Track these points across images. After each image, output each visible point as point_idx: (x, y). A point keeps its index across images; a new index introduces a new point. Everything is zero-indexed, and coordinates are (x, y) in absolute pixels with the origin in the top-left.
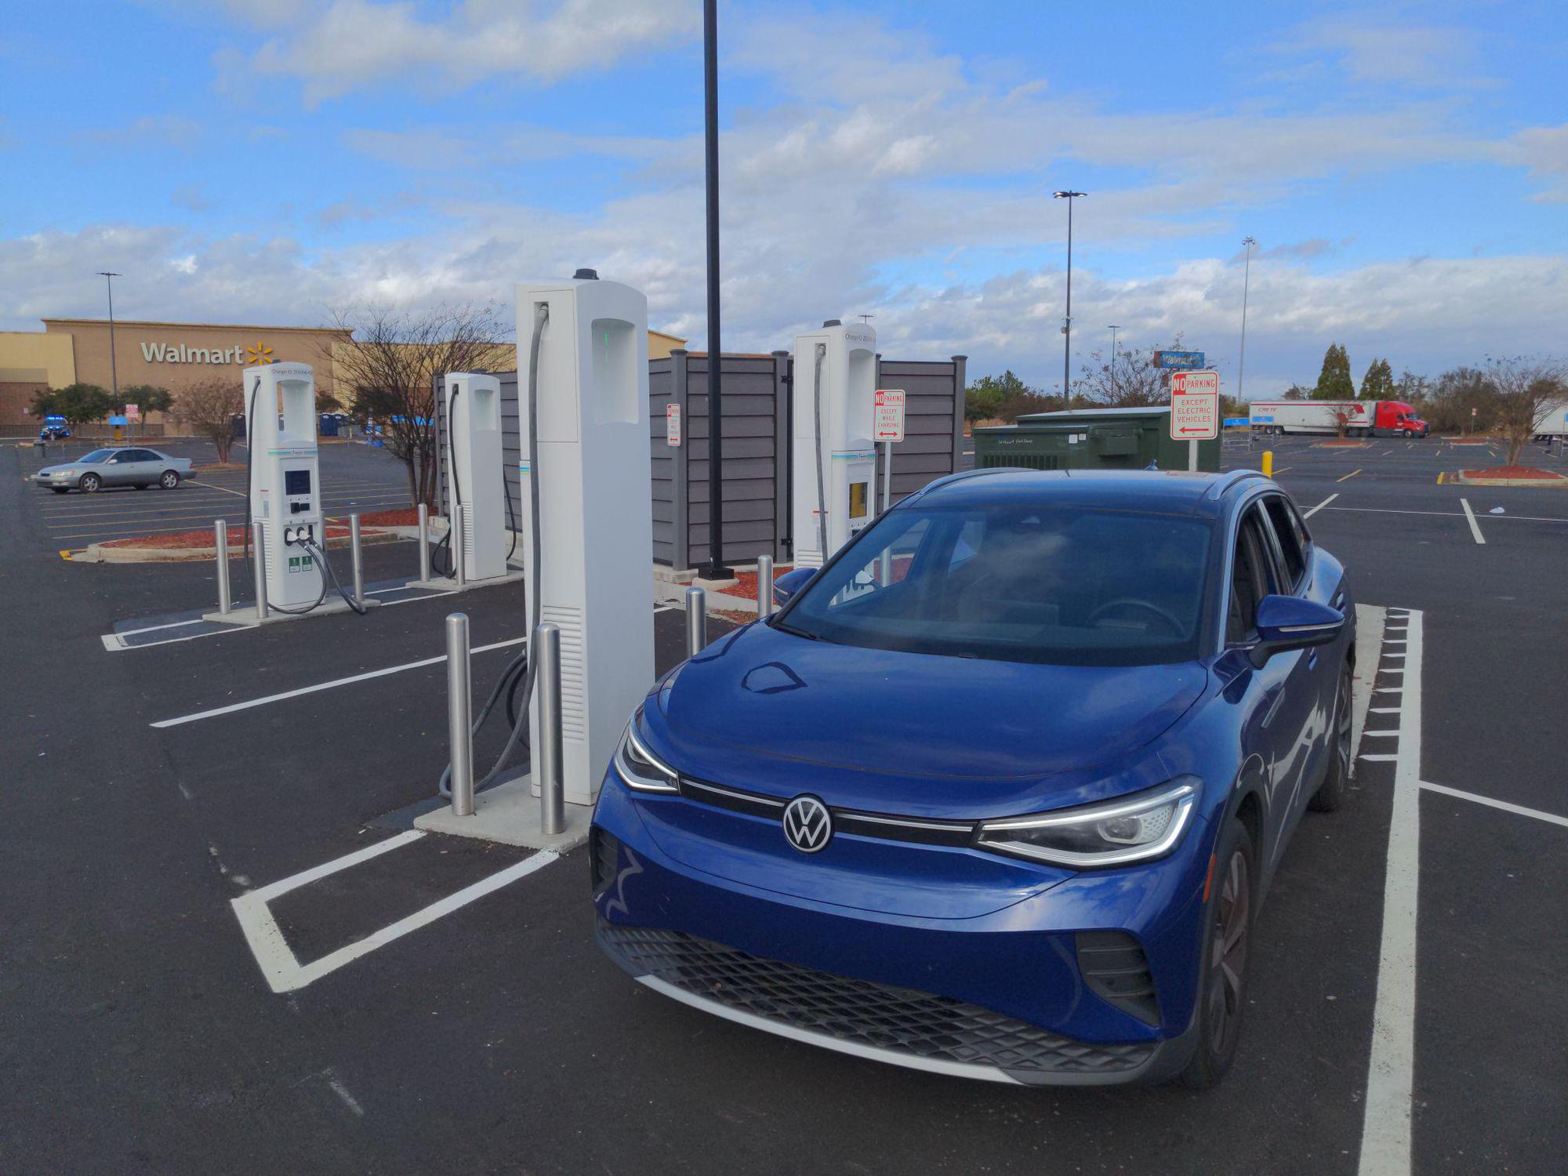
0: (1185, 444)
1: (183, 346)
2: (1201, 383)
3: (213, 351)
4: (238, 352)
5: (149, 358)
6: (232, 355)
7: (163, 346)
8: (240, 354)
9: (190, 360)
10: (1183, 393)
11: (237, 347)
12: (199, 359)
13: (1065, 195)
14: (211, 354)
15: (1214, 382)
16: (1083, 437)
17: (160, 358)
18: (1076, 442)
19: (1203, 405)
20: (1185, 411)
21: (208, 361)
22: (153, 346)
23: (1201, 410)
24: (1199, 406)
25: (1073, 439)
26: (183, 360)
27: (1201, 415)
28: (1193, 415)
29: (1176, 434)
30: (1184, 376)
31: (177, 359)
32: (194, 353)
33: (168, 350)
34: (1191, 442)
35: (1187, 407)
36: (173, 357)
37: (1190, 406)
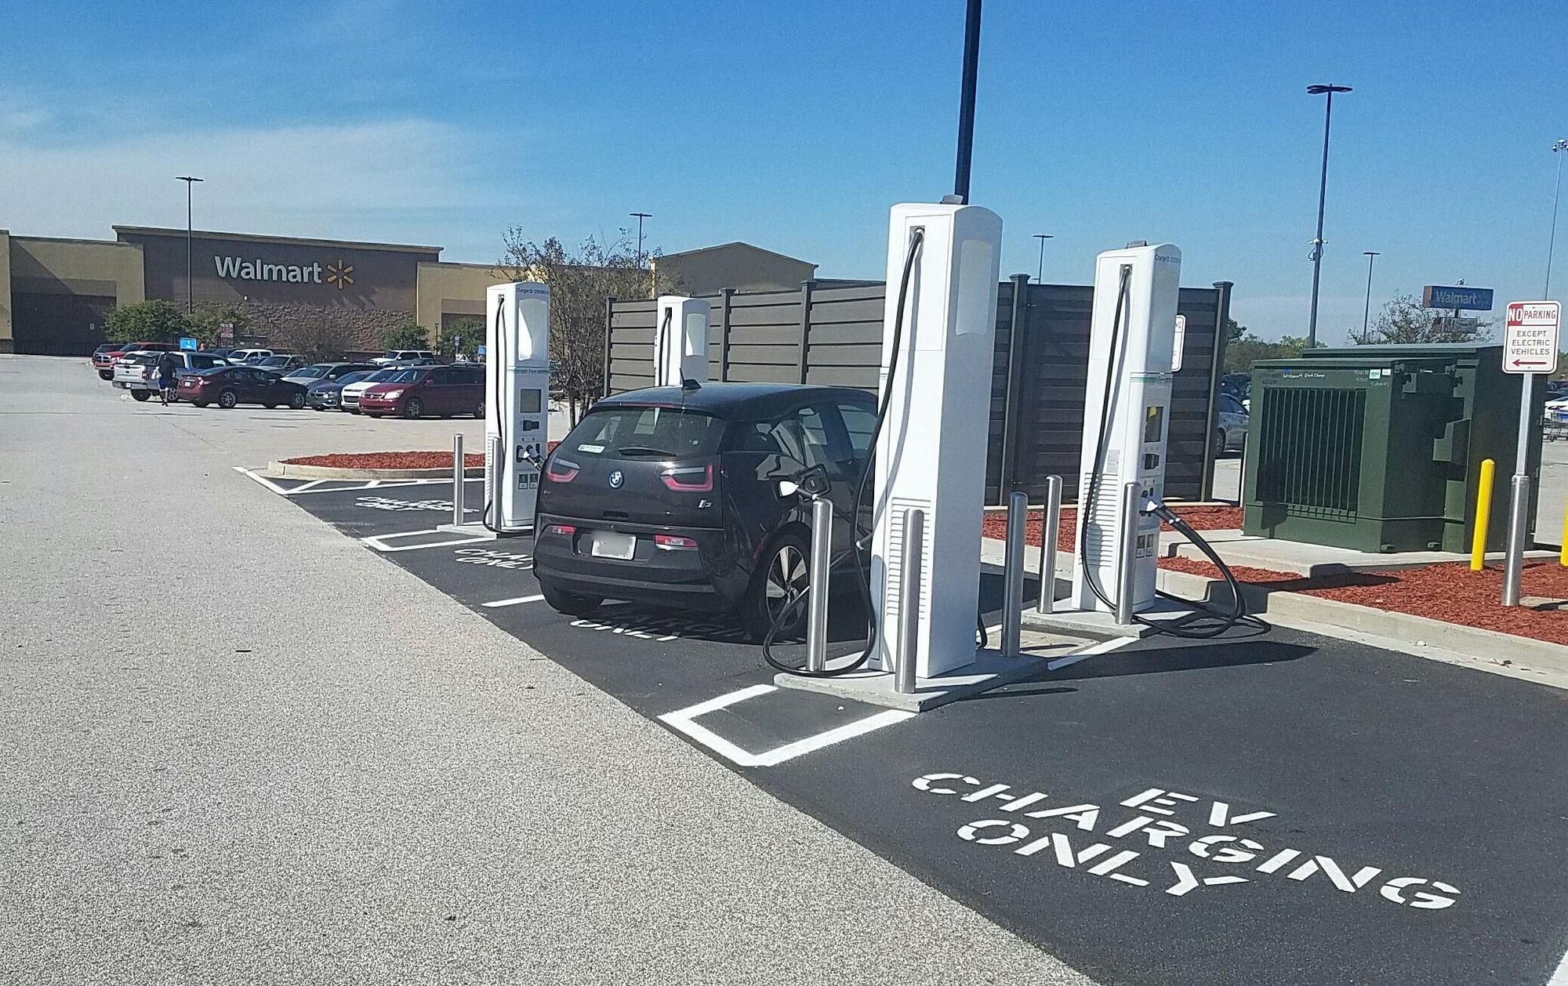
0: (1520, 377)
1: (258, 261)
2: (1540, 314)
3: (290, 268)
4: (317, 269)
5: (222, 274)
6: (311, 274)
7: (239, 260)
8: (319, 272)
9: (266, 277)
10: (1519, 324)
11: (316, 265)
12: (275, 278)
13: (1320, 89)
14: (288, 272)
15: (1555, 313)
16: (1387, 372)
17: (234, 275)
18: (1378, 377)
19: (1541, 337)
20: (1520, 343)
21: (284, 279)
22: (228, 260)
23: (1539, 342)
24: (1537, 338)
25: (1375, 374)
26: (259, 277)
27: (1539, 348)
28: (1530, 348)
29: (1509, 367)
30: (1521, 306)
31: (252, 276)
32: (270, 270)
33: (243, 265)
34: (1525, 376)
35: (1524, 338)
36: (248, 273)
37: (1527, 338)
